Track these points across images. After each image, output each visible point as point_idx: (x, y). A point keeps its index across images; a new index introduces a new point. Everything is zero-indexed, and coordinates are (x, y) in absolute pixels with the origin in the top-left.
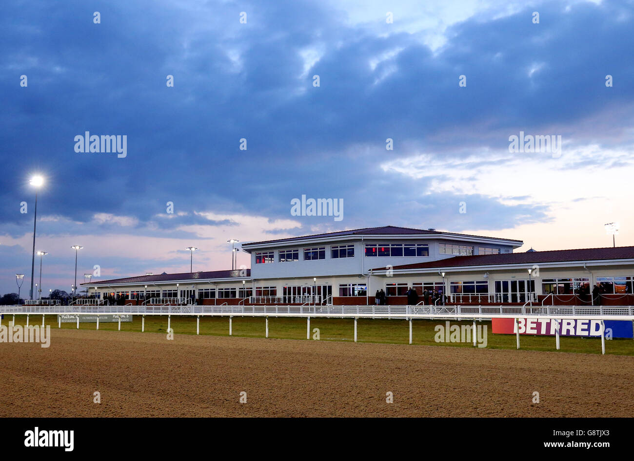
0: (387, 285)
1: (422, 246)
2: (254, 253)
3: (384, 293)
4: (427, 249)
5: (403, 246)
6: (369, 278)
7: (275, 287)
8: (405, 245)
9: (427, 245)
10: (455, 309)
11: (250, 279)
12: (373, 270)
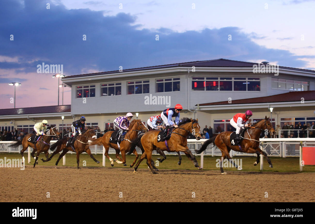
0: (215, 121)
1: (254, 80)
2: (74, 86)
3: (212, 129)
4: (258, 84)
5: (233, 80)
6: (196, 114)
7: (97, 124)
8: (235, 79)
9: (259, 79)
10: (280, 145)
11: (70, 115)
12: (200, 105)
